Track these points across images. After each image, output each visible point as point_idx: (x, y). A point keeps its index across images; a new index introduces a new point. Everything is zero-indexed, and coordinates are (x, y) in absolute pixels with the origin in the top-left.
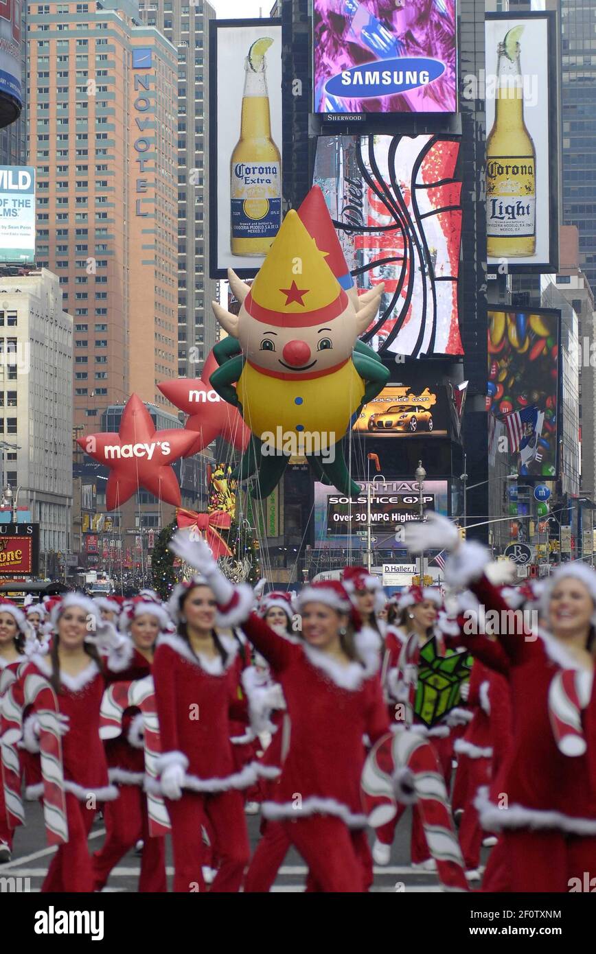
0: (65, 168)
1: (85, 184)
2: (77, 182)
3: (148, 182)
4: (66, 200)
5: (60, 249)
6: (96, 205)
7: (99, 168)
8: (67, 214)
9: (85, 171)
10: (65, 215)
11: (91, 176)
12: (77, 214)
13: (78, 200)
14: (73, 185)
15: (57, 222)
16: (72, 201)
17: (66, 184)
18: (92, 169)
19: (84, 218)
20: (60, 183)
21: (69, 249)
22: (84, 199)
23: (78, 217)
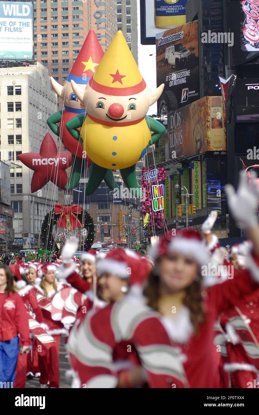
0: (56, 26)
1: (67, 35)
2: (63, 34)
3: (102, 34)
4: (57, 44)
5: (54, 71)
6: (73, 46)
7: (74, 26)
8: (58, 51)
9: (67, 28)
10: (56, 52)
11: (70, 30)
12: (63, 51)
13: (64, 43)
14: (60, 36)
15: (52, 56)
16: (60, 44)
17: (56, 35)
18: (71, 27)
19: (67, 53)
20: (53, 35)
21: (59, 70)
22: (67, 43)
23: (64, 53)
